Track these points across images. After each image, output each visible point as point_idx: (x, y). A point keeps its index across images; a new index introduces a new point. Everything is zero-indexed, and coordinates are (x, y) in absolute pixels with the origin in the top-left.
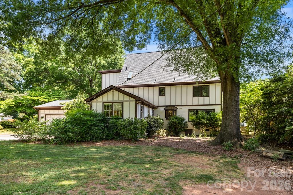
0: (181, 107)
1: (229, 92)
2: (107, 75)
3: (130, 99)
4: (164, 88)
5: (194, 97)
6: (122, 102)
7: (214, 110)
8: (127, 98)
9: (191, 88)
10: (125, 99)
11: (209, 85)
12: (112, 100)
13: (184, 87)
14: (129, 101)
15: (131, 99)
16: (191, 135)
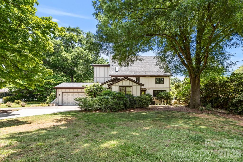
0: (149, 89)
2: (98, 67)
4: (139, 78)
5: (156, 83)
6: (132, 87)
7: (166, 90)
8: (135, 84)
9: (154, 79)
11: (164, 78)
12: (125, 85)
13: (151, 78)
14: (136, 86)
15: (137, 85)
16: (154, 105)
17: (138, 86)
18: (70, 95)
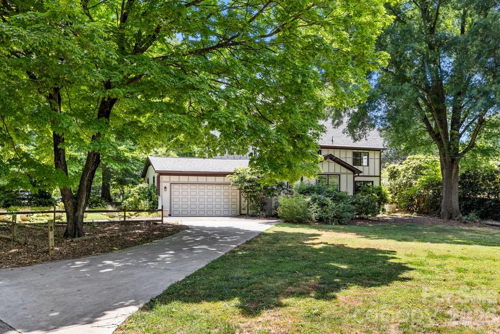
1: (453, 175)
3: (347, 171)
6: (339, 175)
7: (373, 182)
8: (344, 170)
9: (350, 155)
10: (342, 172)
12: (327, 171)
13: (343, 152)
14: (346, 174)
15: (349, 171)
17: (350, 174)
18: (189, 190)
